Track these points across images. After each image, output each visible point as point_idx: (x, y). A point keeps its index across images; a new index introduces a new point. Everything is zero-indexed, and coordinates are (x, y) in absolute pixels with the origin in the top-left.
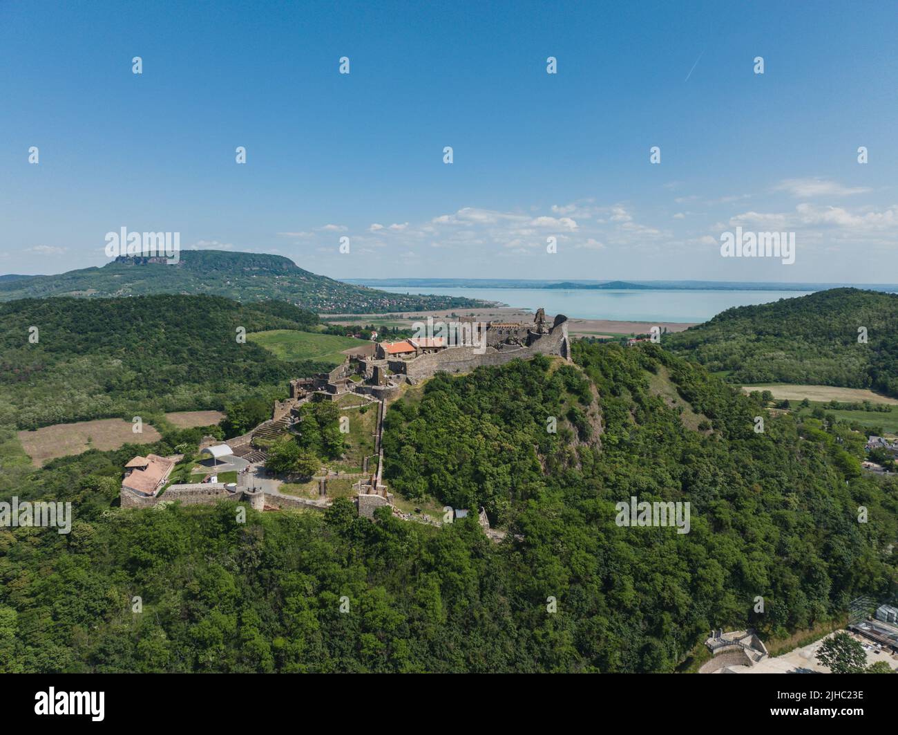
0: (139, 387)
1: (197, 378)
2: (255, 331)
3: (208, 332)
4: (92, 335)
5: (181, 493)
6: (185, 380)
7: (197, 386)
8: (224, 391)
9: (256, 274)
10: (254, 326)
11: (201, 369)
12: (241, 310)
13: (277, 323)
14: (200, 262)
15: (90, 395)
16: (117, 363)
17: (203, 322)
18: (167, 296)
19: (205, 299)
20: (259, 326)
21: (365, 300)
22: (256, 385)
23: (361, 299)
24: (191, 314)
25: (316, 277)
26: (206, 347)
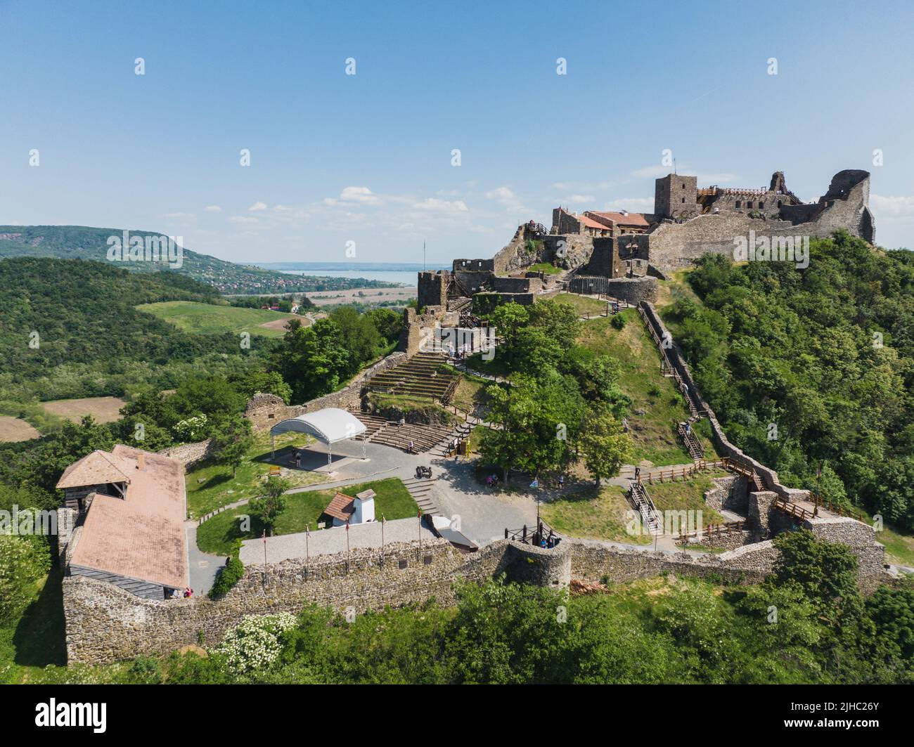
1: (82, 356)
2: (150, 302)
3: (90, 302)
5: (305, 573)
6: (66, 359)
7: (83, 367)
8: (121, 372)
10: (148, 295)
11: (88, 345)
12: (129, 278)
13: (176, 292)
14: (61, 240)
17: (81, 290)
19: (82, 263)
20: (154, 296)
21: (259, 280)
22: (163, 362)
23: (253, 279)
24: (65, 282)
25: (199, 256)
26: (89, 321)
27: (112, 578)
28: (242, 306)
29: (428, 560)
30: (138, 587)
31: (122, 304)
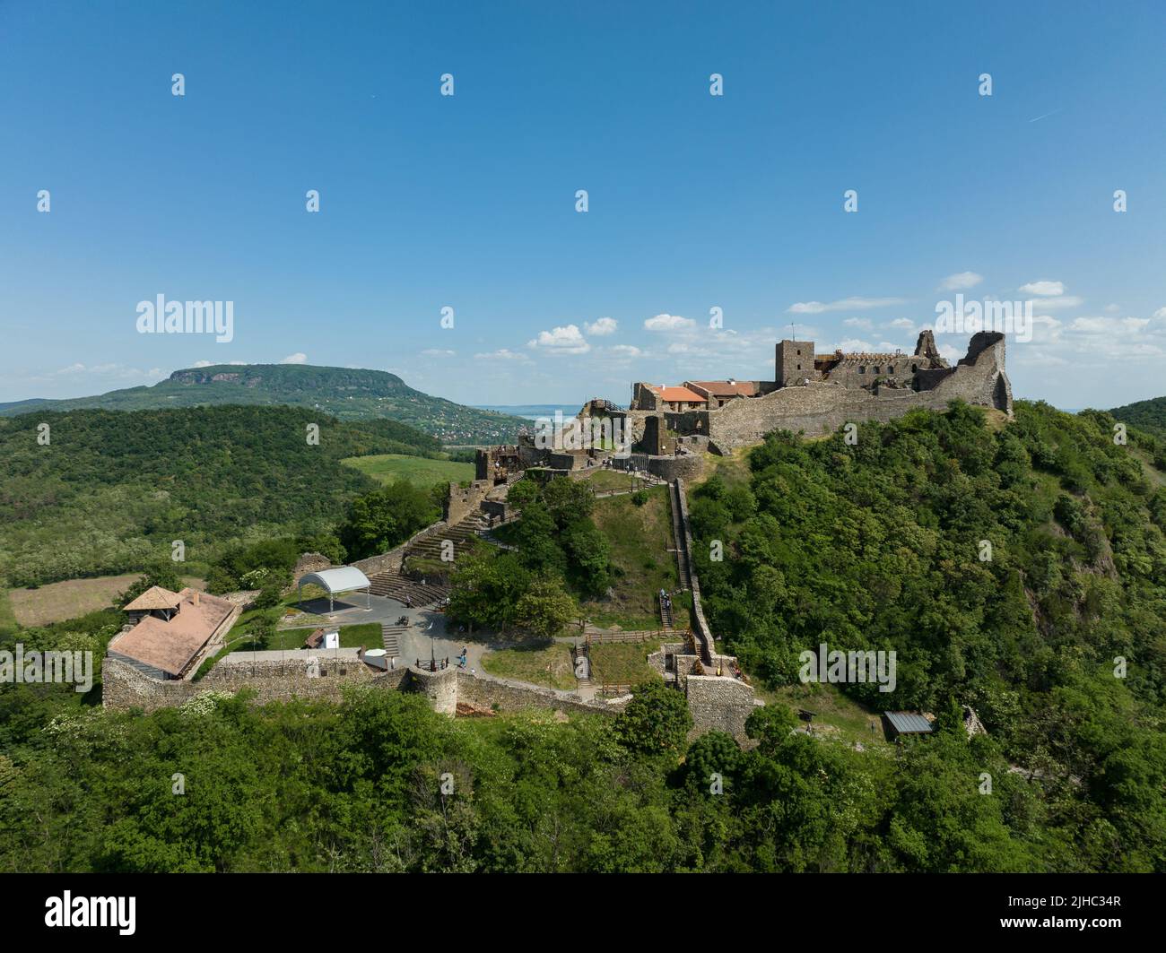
0: (192, 527)
1: (275, 516)
2: (358, 455)
3: (292, 455)
4: (129, 458)
5: (253, 671)
6: (260, 518)
7: (276, 527)
9: (353, 395)
10: (356, 447)
11: (283, 503)
12: (337, 427)
13: (387, 444)
14: (280, 380)
15: (122, 539)
16: (162, 495)
17: (284, 441)
18: (236, 407)
19: (288, 411)
20: (363, 449)
21: (497, 428)
23: (491, 426)
24: (269, 432)
25: (431, 399)
26: (290, 476)
27: (132, 662)
28: (461, 461)
29: (343, 672)
30: (147, 669)
31: (327, 458)
